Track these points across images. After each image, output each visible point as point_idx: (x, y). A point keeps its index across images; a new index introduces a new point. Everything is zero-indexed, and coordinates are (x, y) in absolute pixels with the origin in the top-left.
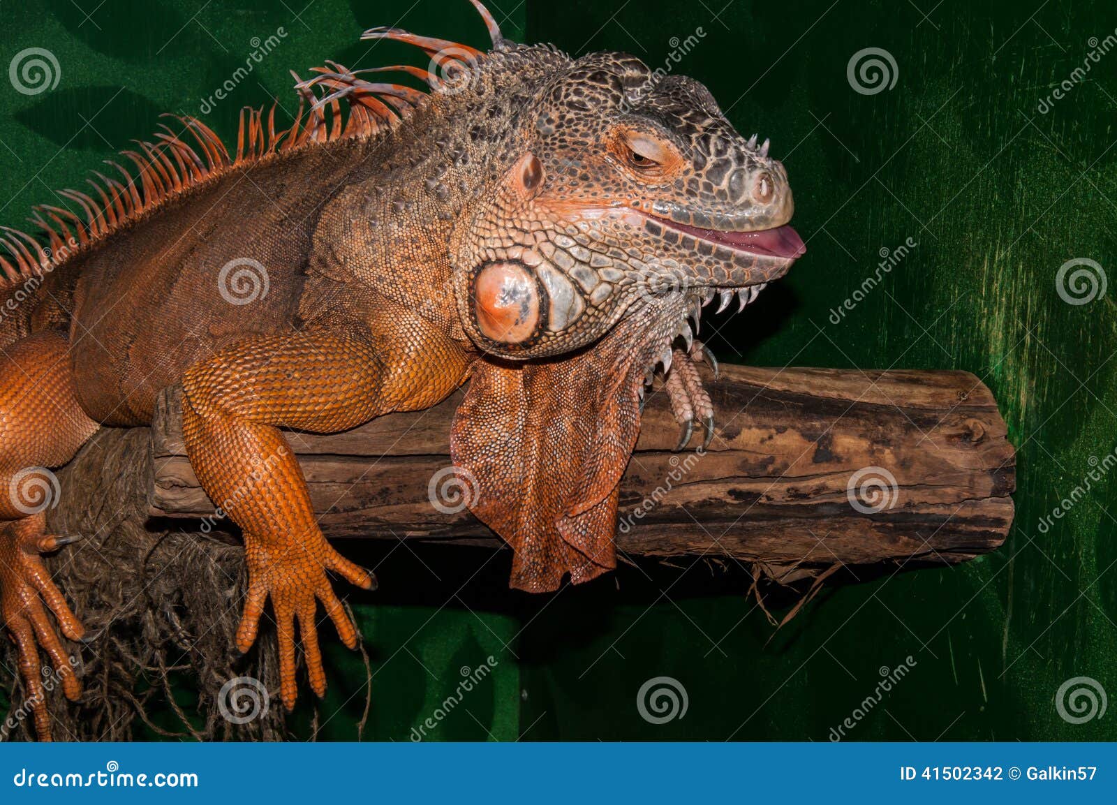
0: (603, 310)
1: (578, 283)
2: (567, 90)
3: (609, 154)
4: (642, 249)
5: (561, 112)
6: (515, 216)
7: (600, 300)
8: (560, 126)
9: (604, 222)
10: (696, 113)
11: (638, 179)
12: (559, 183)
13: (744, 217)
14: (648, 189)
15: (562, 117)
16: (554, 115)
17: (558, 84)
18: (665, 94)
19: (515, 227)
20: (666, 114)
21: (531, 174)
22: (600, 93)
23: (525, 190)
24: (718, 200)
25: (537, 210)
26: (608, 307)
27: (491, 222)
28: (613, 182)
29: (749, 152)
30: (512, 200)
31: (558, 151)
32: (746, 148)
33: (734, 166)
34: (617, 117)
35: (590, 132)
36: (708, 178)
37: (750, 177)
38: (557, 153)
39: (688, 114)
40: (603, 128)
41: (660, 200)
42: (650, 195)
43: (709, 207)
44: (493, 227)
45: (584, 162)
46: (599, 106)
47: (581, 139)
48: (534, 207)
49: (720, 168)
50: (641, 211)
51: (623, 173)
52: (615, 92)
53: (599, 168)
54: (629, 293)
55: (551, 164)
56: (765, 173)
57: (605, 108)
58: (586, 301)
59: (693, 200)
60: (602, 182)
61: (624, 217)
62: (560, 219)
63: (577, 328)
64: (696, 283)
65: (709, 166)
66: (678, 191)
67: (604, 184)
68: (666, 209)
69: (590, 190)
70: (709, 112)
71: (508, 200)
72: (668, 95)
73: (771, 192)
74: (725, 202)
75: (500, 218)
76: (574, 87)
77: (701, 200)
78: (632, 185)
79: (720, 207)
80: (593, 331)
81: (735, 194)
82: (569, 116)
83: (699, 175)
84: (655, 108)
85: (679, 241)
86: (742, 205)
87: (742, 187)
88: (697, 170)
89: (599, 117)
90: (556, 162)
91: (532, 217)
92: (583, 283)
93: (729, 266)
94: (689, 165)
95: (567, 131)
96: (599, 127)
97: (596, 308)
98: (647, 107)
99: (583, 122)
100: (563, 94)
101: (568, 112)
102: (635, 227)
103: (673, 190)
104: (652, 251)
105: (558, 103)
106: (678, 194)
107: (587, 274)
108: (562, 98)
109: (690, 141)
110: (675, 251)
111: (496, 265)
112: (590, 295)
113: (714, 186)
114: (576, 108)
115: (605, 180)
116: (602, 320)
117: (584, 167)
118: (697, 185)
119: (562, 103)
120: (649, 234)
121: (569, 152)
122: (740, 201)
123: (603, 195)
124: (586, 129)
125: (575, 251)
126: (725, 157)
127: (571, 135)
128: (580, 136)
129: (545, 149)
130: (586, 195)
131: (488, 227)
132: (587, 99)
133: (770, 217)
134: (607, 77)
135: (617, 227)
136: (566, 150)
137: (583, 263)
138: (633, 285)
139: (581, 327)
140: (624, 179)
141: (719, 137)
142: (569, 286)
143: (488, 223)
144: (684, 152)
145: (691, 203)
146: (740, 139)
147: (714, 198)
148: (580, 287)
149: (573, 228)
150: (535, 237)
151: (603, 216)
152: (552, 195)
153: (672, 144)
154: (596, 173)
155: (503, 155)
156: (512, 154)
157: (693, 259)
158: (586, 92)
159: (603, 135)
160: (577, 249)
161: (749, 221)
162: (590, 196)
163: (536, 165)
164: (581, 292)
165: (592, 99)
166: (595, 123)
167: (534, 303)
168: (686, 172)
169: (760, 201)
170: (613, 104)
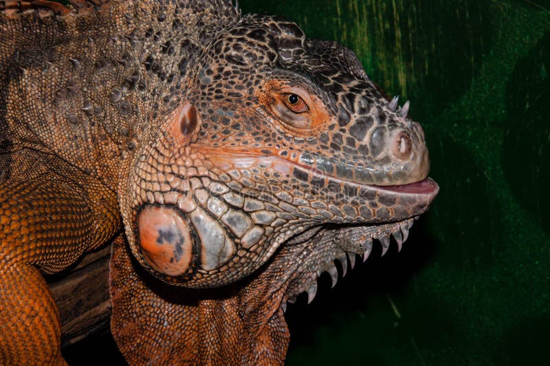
0: (255, 252)
1: (230, 229)
2: (228, 44)
3: (261, 106)
4: (292, 193)
5: (220, 65)
6: (172, 161)
7: (251, 244)
8: (218, 77)
9: (255, 171)
10: (343, 75)
11: (286, 131)
12: (213, 131)
13: (384, 172)
14: (295, 140)
15: (221, 70)
16: (214, 67)
17: (219, 38)
18: (315, 57)
19: (172, 173)
20: (316, 73)
21: (188, 121)
22: (257, 50)
23: (182, 136)
24: (360, 154)
25: (194, 156)
26: (260, 249)
27: (152, 166)
28: (264, 132)
29: (391, 113)
30: (170, 145)
31: (213, 101)
32: (388, 108)
33: (376, 123)
34: (270, 73)
35: (245, 85)
36: (351, 133)
37: (391, 135)
38: (212, 103)
39: (336, 75)
40: (257, 82)
41: (307, 151)
42: (297, 147)
43: (351, 160)
44: (154, 171)
45: (237, 112)
46: (255, 62)
47: (236, 91)
48: (190, 154)
49: (363, 125)
50: (288, 160)
51: (273, 124)
52: (271, 50)
53: (251, 119)
54: (280, 233)
55: (207, 113)
56: (405, 132)
57: (261, 64)
58: (237, 244)
59: (336, 153)
60: (253, 131)
61: (272, 166)
62: (214, 166)
63: (229, 267)
64: (345, 222)
65: (353, 122)
66: (323, 144)
67: (254, 134)
68: (312, 161)
69: (241, 138)
70: (355, 75)
71: (167, 146)
72: (319, 57)
73: (409, 150)
74: (367, 156)
75: (160, 163)
76: (234, 42)
77: (344, 154)
78: (281, 136)
79: (361, 161)
80: (245, 269)
81: (375, 149)
82: (226, 69)
83: (343, 131)
84: (306, 68)
85: (326, 186)
86: (382, 160)
87: (382, 144)
88: (341, 125)
89: (254, 72)
90: (211, 111)
91: (188, 163)
92: (233, 228)
93: (374, 205)
94: (334, 121)
95: (224, 82)
96: (253, 81)
97: (248, 250)
98: (299, 66)
99: (239, 76)
100: (223, 47)
101: (226, 65)
102: (284, 174)
103: (319, 143)
104: (301, 195)
105: (218, 56)
106: (324, 147)
107: (239, 219)
108: (222, 51)
109: (336, 99)
110: (323, 194)
111: (154, 207)
112: (240, 239)
113: (356, 141)
114: (234, 62)
115: (256, 130)
116: (254, 260)
117: (237, 117)
118: (341, 141)
119: (222, 57)
120: (297, 180)
121: (223, 103)
122: (381, 156)
123: (253, 144)
124: (241, 81)
125: (228, 197)
126: (368, 115)
127: (227, 87)
128: (235, 88)
129: (202, 99)
130: (237, 144)
131: (149, 170)
132: (245, 54)
133: (408, 173)
134: (265, 35)
135: (267, 175)
136: (221, 100)
137: (236, 208)
138: (285, 226)
139: (233, 267)
140: (274, 131)
141: (364, 97)
142: (221, 231)
143: (149, 166)
144: (330, 108)
145: (335, 156)
146: (383, 100)
147: (357, 152)
148: (232, 232)
149: (226, 176)
150: (191, 184)
151: (253, 165)
152: (207, 142)
153: (319, 100)
154: (248, 123)
155: (167, 97)
156: (174, 99)
157: (339, 200)
158: (245, 48)
159: (256, 89)
160: (230, 195)
161: (388, 176)
162: (241, 144)
163: (192, 113)
164: (232, 236)
165: (249, 55)
166: (250, 76)
167: (187, 245)
168: (331, 127)
169: (398, 157)
170: (268, 60)
